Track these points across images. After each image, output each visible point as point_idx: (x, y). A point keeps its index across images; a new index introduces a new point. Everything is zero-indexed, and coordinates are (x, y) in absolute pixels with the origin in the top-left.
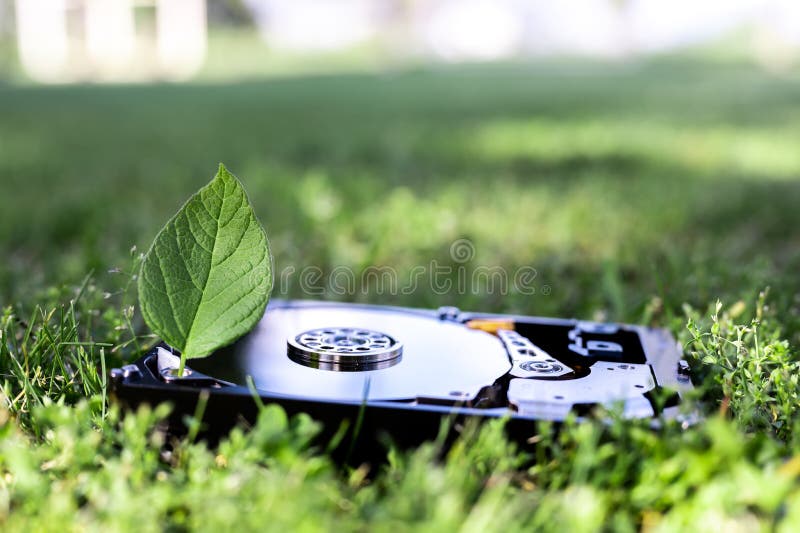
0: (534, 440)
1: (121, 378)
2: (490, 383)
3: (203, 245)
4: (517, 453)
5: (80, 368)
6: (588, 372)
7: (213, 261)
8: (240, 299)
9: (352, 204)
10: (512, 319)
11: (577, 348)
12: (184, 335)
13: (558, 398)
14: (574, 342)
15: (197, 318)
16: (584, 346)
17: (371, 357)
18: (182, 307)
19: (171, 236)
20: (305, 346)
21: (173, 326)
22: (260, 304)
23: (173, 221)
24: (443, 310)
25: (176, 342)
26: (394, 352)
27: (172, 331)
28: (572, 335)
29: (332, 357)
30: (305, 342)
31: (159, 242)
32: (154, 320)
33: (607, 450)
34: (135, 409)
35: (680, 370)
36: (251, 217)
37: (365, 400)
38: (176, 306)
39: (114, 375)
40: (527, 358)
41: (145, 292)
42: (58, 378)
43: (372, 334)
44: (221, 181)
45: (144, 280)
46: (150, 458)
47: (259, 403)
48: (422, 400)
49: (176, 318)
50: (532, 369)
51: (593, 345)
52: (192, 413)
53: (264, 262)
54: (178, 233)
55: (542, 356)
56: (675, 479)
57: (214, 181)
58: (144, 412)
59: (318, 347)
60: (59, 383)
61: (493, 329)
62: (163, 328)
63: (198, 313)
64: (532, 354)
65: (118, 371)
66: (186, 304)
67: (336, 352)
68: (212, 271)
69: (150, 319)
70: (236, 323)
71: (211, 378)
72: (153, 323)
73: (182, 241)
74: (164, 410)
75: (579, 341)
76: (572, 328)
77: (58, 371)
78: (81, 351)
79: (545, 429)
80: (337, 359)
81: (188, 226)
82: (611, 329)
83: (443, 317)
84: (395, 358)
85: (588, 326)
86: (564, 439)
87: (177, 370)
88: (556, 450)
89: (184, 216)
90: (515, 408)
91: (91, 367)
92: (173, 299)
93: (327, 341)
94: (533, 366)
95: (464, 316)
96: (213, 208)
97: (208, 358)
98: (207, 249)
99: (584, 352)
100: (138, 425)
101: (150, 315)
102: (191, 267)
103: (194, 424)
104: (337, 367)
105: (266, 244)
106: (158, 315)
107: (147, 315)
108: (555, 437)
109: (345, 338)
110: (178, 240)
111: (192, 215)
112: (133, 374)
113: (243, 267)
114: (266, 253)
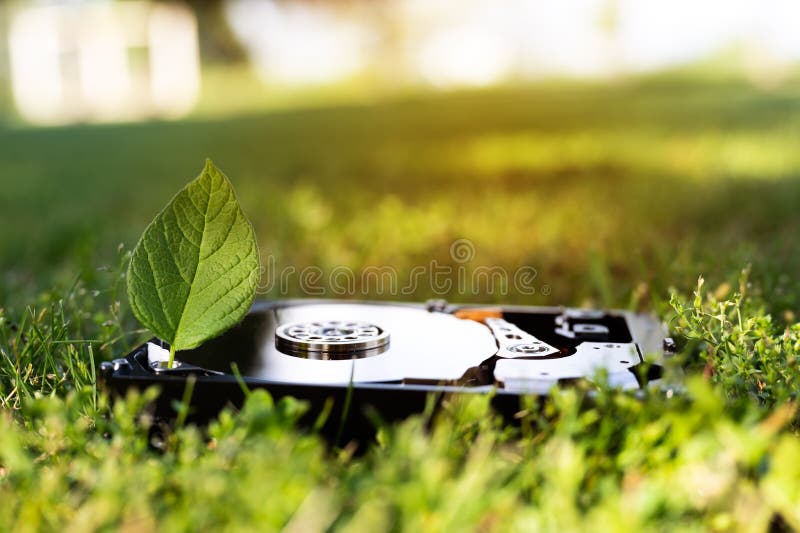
0: (520, 414)
1: (111, 370)
2: (477, 363)
3: (190, 239)
4: (503, 428)
5: (71, 367)
6: (575, 351)
7: (201, 255)
8: (228, 292)
9: (342, 214)
10: (498, 308)
11: (564, 331)
12: (174, 328)
13: (544, 374)
14: (560, 327)
15: (185, 310)
16: (571, 329)
17: (359, 345)
18: (171, 300)
19: (159, 230)
20: (294, 337)
21: (162, 319)
22: (248, 297)
23: (161, 216)
24: (431, 302)
25: (165, 334)
26: (382, 340)
27: (161, 324)
28: (559, 321)
29: (320, 346)
30: (293, 334)
31: (147, 237)
32: (142, 313)
33: (591, 416)
34: (123, 395)
35: (666, 347)
36: (238, 212)
37: (352, 383)
38: (165, 299)
39: (103, 368)
40: (514, 342)
41: (134, 285)
42: (50, 376)
43: (360, 325)
44: (208, 176)
45: (133, 273)
46: (140, 444)
47: (245, 389)
48: (408, 381)
49: (165, 311)
50: (518, 351)
51: (579, 328)
52: (180, 398)
53: (252, 255)
54: (166, 228)
55: (529, 340)
56: (659, 442)
57: (201, 176)
58: (133, 396)
59: (307, 338)
60: (51, 381)
61: (480, 318)
62: (152, 320)
63: (187, 306)
64: (519, 338)
65: (108, 364)
66: (175, 297)
67: (324, 341)
68: (200, 264)
69: (139, 313)
70: (224, 315)
71: (199, 368)
72: (142, 316)
73: (170, 235)
74: (153, 393)
75: (566, 326)
76: (560, 314)
77: (50, 371)
78: (71, 349)
79: (530, 403)
80: (326, 348)
81: (176, 221)
82: (598, 314)
83: (431, 309)
84: (383, 347)
85: (575, 313)
86: (549, 411)
87: (166, 363)
88: (542, 423)
89: (172, 211)
90: (501, 385)
91: (81, 365)
92: (162, 292)
93: (316, 333)
94: (520, 348)
95: (451, 307)
96: (199, 203)
97: (197, 349)
98: (195, 244)
99: (571, 335)
100: (127, 410)
101: (140, 308)
102: (179, 260)
103: (182, 408)
104: (326, 355)
105: (253, 237)
106: (147, 308)
107: (137, 307)
108: (541, 410)
109: (333, 330)
110: (166, 234)
111: (180, 210)
112: (123, 367)
113: (231, 261)
114: (253, 247)
